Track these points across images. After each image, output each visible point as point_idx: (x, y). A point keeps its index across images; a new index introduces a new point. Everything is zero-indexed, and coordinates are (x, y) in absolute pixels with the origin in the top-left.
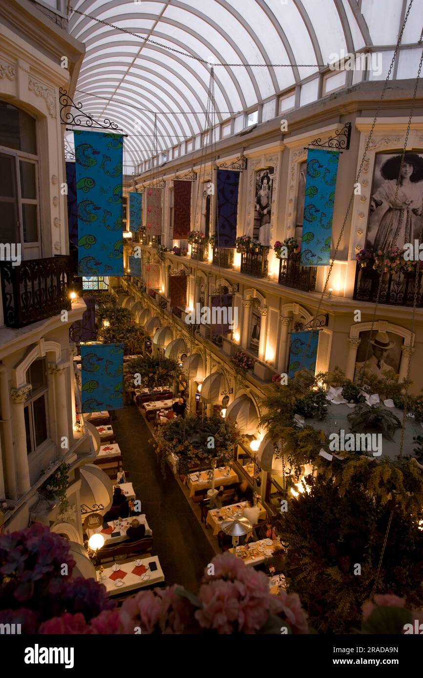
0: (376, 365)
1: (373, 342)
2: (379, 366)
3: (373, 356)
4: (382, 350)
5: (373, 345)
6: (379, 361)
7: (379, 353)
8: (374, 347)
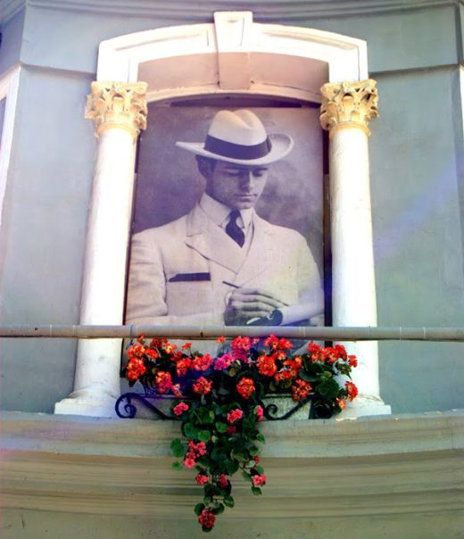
0: (223, 233)
1: (198, 148)
2: (236, 234)
3: (207, 199)
4: (243, 173)
5: (199, 158)
6: (235, 214)
7: (229, 185)
8: (205, 165)
